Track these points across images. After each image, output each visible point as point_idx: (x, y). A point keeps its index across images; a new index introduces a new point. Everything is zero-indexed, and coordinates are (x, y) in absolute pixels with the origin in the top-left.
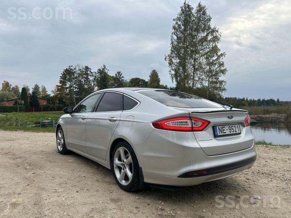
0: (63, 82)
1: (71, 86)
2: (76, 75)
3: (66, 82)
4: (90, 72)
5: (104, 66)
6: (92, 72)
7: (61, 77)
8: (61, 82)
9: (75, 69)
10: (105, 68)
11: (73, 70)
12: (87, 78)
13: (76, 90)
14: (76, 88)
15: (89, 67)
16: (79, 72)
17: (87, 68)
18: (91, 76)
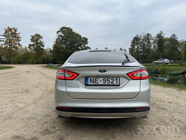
0: (133, 46)
1: (138, 48)
2: (141, 40)
3: (135, 46)
4: (151, 37)
5: (161, 31)
6: (152, 37)
7: (131, 42)
8: (132, 46)
9: (140, 36)
10: (162, 33)
11: (139, 37)
12: (149, 42)
13: (141, 50)
14: (141, 49)
15: (150, 34)
16: (144, 38)
17: (148, 34)
18: (151, 40)
